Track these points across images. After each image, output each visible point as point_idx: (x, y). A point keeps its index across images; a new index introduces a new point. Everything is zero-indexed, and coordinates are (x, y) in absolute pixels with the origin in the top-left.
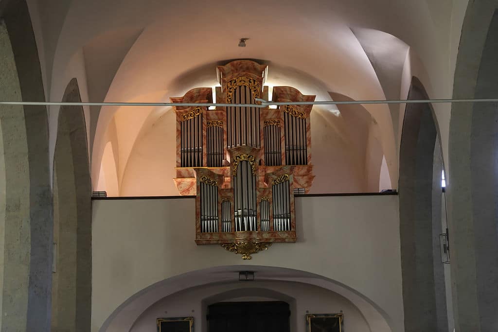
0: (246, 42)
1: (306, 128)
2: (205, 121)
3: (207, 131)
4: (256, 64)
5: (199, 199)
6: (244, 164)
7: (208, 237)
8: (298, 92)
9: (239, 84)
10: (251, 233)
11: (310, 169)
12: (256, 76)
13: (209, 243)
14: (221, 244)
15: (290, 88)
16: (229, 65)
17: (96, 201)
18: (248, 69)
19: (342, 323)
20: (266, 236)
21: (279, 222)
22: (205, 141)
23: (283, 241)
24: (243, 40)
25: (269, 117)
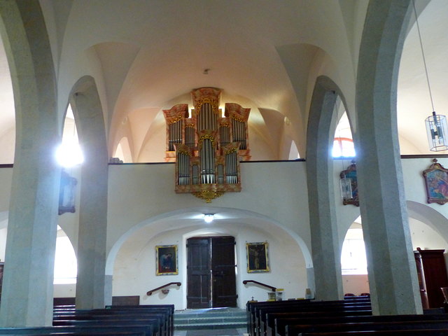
0: (209, 72)
1: (245, 128)
2: (184, 124)
3: (185, 129)
4: (215, 91)
5: (177, 164)
6: (207, 141)
7: (183, 187)
8: (240, 106)
9: (204, 102)
10: (211, 185)
11: (248, 152)
12: (214, 98)
13: (183, 192)
14: (192, 193)
15: (235, 104)
16: (198, 91)
17: (110, 166)
18: (210, 94)
19: (267, 248)
20: (221, 187)
21: (230, 178)
22: (183, 136)
23: (233, 191)
24: (206, 70)
25: (222, 121)
